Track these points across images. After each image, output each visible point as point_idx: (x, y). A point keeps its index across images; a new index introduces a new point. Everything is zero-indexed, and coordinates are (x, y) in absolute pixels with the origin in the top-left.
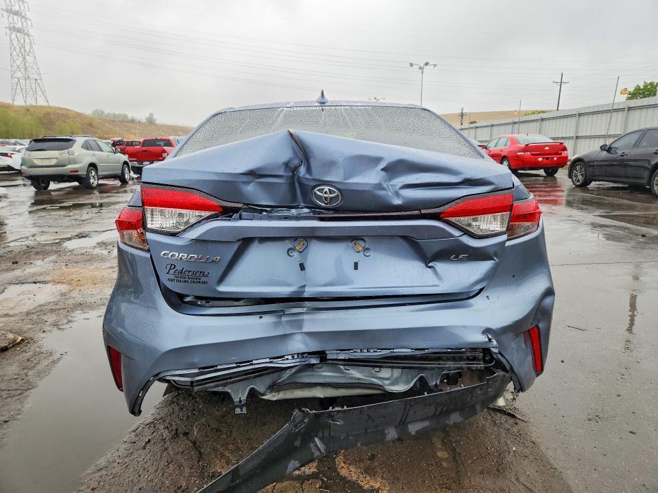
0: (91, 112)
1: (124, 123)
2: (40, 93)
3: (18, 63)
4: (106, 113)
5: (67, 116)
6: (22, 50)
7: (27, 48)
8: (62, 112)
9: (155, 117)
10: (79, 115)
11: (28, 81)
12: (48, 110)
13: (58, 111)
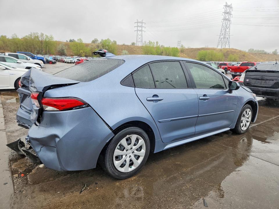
0: (248, 50)
1: (260, 54)
2: (227, 43)
3: (223, 32)
4: (254, 50)
5: (235, 52)
6: (226, 27)
7: (228, 26)
8: (234, 51)
9: (277, 51)
10: (240, 51)
11: (225, 39)
12: (229, 50)
13: (232, 50)
